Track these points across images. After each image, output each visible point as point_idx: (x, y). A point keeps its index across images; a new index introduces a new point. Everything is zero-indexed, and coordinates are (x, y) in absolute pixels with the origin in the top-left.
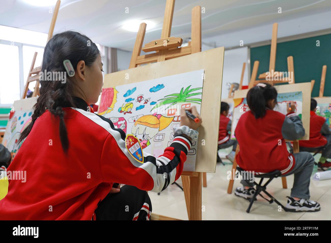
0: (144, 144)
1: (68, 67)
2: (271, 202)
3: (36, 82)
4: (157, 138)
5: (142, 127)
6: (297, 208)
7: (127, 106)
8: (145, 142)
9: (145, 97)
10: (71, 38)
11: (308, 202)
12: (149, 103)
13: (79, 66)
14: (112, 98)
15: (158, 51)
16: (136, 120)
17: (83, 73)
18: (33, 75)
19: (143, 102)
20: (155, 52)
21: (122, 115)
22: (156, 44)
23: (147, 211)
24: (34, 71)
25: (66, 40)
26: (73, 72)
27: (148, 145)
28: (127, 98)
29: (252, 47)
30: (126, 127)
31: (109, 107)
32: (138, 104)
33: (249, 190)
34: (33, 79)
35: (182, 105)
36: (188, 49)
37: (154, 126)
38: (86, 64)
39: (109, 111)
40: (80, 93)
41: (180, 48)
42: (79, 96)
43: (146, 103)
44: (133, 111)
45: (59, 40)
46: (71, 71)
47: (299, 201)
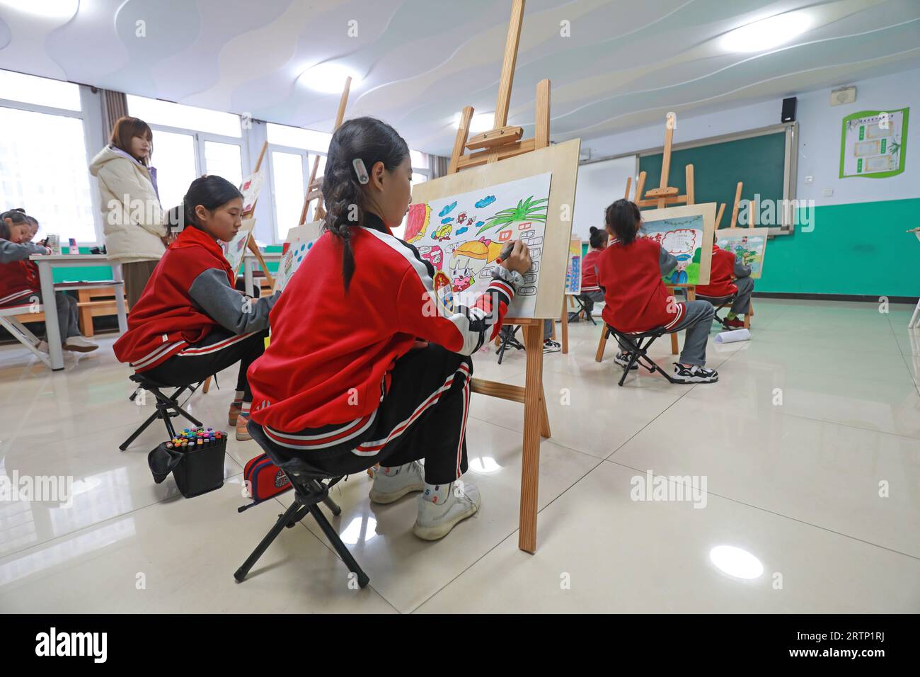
0: (466, 282)
1: (358, 169)
2: (652, 370)
3: (317, 199)
4: (484, 273)
5: (464, 259)
6: (687, 379)
7: (444, 230)
8: (468, 280)
9: (469, 216)
10: (366, 128)
11: (702, 370)
12: (474, 224)
13: (375, 170)
14: (423, 218)
15: (488, 148)
16: (456, 248)
17: (380, 180)
18: (313, 190)
19: (466, 222)
20: (484, 149)
21: (436, 243)
22: (485, 137)
23: (466, 373)
24: (315, 183)
25: (359, 130)
26: (366, 178)
27: (471, 283)
28: (444, 217)
29: (642, 155)
30: (442, 259)
31: (419, 232)
32: (459, 226)
33: (627, 355)
34: (315, 196)
35: (520, 225)
36: (530, 144)
37: (481, 256)
38: (386, 167)
39: (419, 237)
40: (375, 208)
41: (519, 143)
42: (373, 211)
43: (470, 223)
44: (452, 236)
45: (350, 129)
46: (363, 176)
47: (690, 369)
